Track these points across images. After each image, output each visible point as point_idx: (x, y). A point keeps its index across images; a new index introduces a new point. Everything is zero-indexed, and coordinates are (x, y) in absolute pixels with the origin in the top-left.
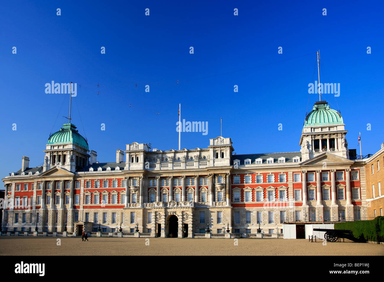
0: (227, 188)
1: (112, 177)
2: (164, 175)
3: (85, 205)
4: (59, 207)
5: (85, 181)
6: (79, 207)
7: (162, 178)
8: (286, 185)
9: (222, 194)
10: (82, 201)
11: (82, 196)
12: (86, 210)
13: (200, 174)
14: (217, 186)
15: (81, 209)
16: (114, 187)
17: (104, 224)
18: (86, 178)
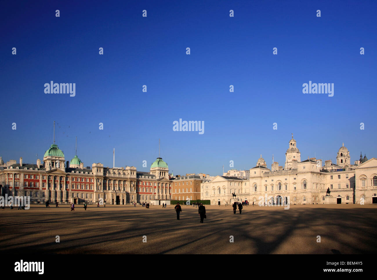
0: (135, 186)
1: (86, 177)
2: (110, 179)
3: (72, 189)
4: (58, 189)
5: (72, 177)
6: (69, 190)
7: (110, 180)
8: (152, 187)
9: (133, 188)
10: (70, 187)
11: (70, 184)
12: (73, 192)
13: (125, 180)
14: (132, 185)
15: (70, 191)
16: (87, 181)
17: (82, 199)
18: (72, 176)
